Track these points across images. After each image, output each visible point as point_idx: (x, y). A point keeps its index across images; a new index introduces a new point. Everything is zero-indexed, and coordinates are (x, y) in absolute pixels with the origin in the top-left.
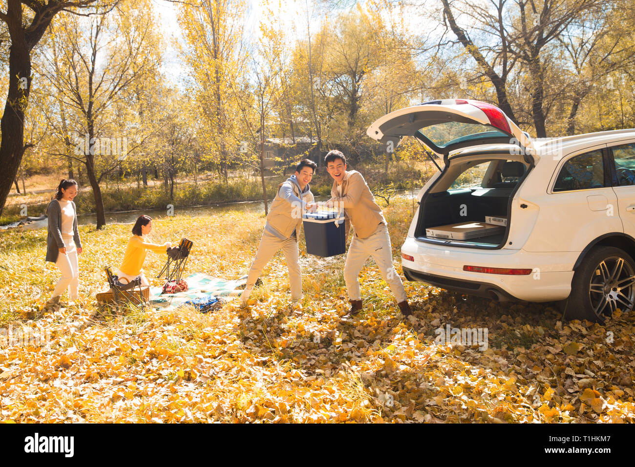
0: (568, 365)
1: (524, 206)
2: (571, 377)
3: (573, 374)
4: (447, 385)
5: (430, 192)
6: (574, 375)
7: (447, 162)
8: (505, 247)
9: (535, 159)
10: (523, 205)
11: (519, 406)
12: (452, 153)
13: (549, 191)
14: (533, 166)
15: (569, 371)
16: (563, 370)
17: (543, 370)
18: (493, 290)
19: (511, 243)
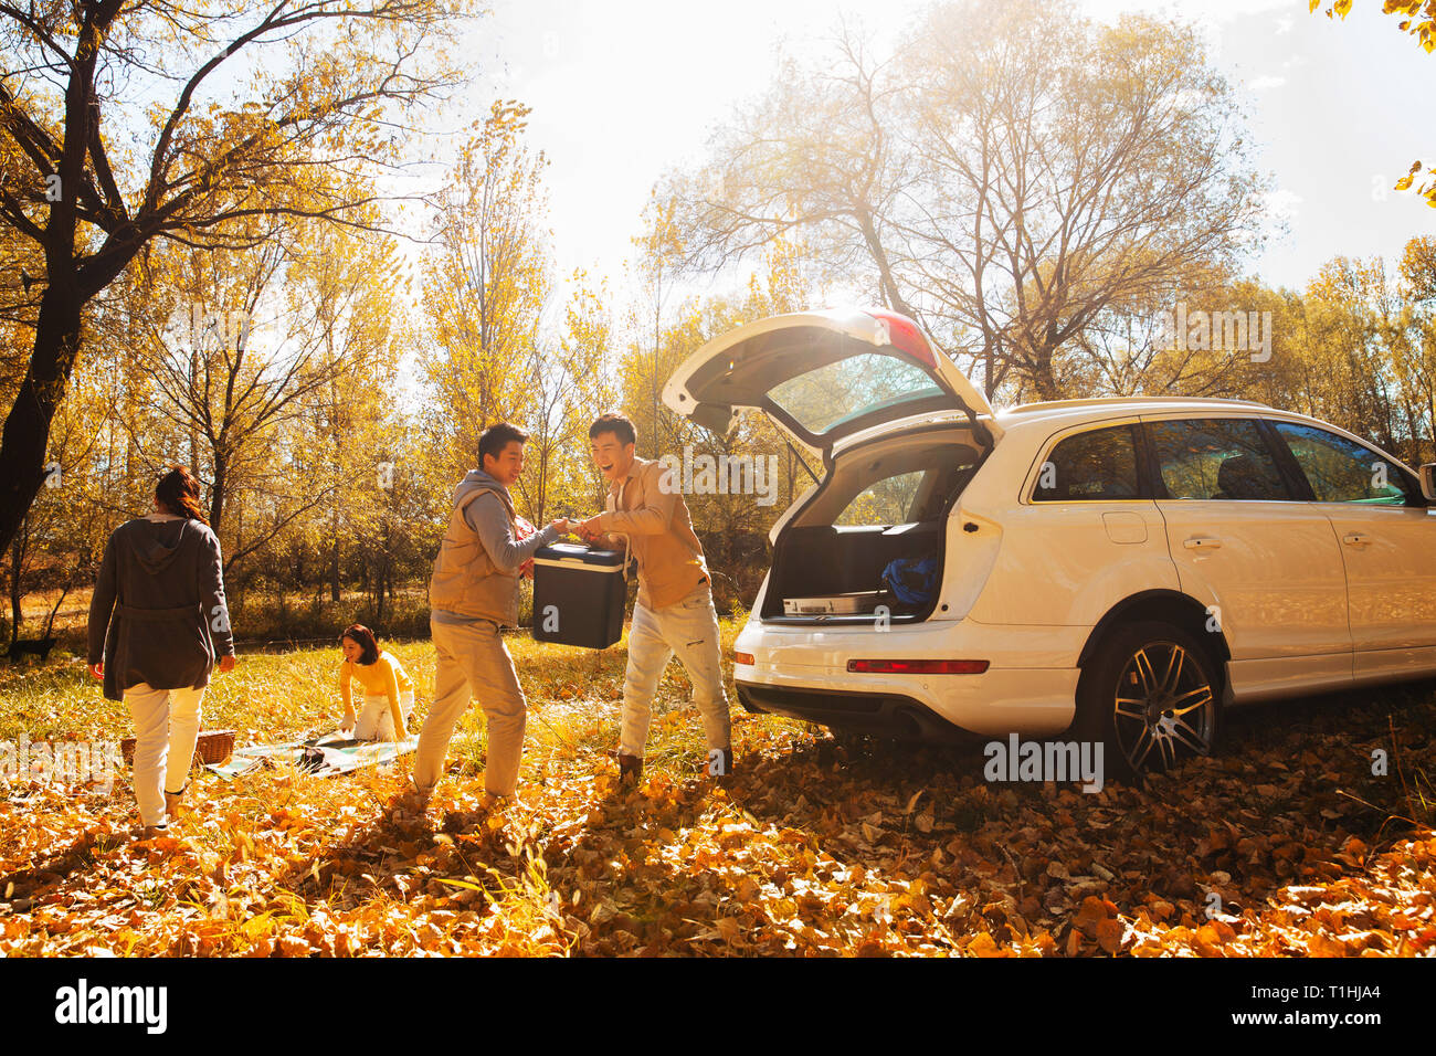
0: (1055, 857)
1: (971, 528)
2: (1061, 882)
3: (1065, 875)
4: (762, 898)
5: (795, 525)
6: (1069, 878)
7: (830, 463)
8: (933, 616)
9: (995, 436)
10: (970, 524)
11: (923, 941)
12: (839, 445)
13: (1023, 500)
14: (989, 449)
15: (1056, 870)
16: (1044, 867)
17: (1000, 870)
18: (907, 708)
19: (945, 608)
